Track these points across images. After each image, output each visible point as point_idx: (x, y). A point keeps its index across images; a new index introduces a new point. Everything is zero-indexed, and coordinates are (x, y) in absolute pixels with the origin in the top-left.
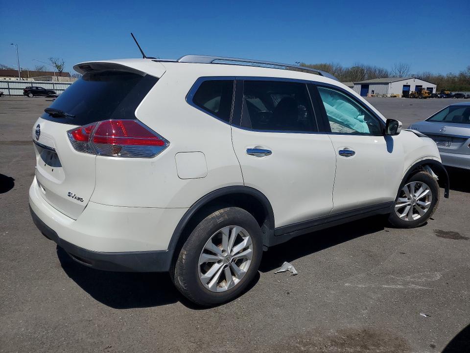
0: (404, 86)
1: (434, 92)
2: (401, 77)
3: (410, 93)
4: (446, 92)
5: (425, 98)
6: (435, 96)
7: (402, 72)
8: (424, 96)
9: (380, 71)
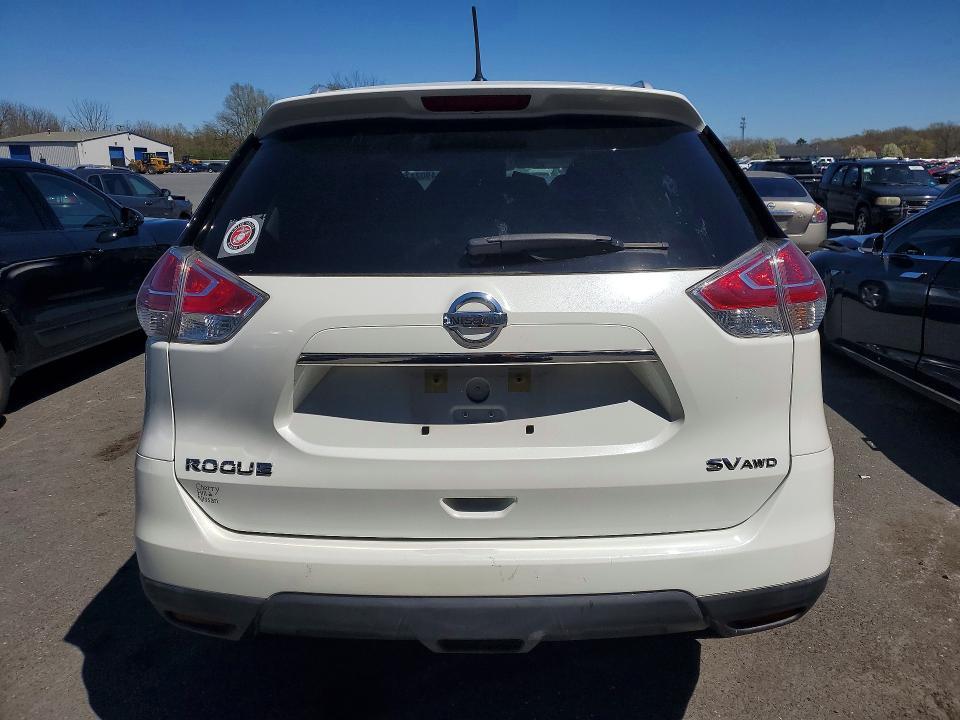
0: (111, 148)
1: (171, 160)
2: (94, 130)
3: (127, 163)
4: (193, 161)
5: (160, 172)
6: (176, 168)
7: (94, 120)
8: (157, 169)
9: (38, 116)
